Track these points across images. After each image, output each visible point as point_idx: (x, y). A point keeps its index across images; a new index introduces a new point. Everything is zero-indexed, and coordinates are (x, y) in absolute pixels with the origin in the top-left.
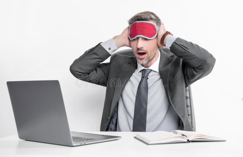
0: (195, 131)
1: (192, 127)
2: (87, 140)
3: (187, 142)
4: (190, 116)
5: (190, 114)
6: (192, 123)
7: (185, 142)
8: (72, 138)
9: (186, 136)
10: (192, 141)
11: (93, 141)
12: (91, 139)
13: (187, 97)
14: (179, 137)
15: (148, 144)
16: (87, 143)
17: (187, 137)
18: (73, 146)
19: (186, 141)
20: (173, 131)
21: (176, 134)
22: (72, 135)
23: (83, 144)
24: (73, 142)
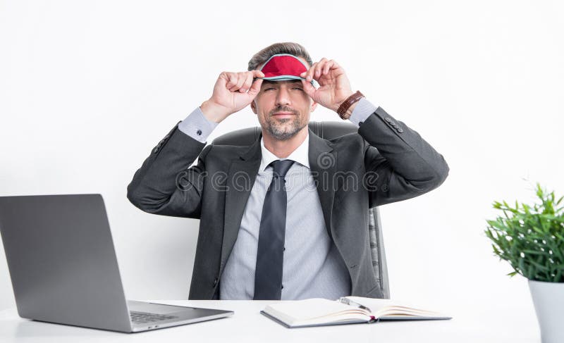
0: (388, 298)
1: (382, 288)
2: (163, 318)
3: (371, 321)
4: (377, 267)
5: (377, 261)
6: (380, 279)
7: (366, 322)
8: (129, 314)
9: (368, 309)
10: (382, 320)
11: (174, 321)
12: (170, 318)
13: (370, 227)
14: (354, 311)
15: (289, 327)
16: (161, 326)
17: (370, 312)
18: (133, 333)
19: (369, 319)
20: (342, 298)
21: (349, 304)
22: (130, 309)
23: (153, 327)
24: (132, 324)
